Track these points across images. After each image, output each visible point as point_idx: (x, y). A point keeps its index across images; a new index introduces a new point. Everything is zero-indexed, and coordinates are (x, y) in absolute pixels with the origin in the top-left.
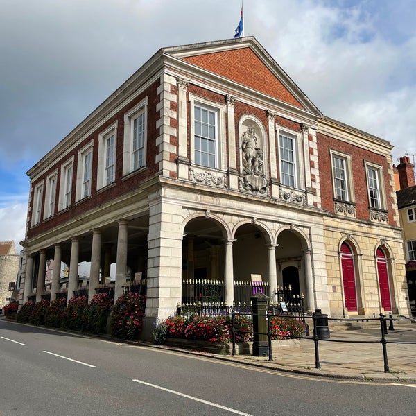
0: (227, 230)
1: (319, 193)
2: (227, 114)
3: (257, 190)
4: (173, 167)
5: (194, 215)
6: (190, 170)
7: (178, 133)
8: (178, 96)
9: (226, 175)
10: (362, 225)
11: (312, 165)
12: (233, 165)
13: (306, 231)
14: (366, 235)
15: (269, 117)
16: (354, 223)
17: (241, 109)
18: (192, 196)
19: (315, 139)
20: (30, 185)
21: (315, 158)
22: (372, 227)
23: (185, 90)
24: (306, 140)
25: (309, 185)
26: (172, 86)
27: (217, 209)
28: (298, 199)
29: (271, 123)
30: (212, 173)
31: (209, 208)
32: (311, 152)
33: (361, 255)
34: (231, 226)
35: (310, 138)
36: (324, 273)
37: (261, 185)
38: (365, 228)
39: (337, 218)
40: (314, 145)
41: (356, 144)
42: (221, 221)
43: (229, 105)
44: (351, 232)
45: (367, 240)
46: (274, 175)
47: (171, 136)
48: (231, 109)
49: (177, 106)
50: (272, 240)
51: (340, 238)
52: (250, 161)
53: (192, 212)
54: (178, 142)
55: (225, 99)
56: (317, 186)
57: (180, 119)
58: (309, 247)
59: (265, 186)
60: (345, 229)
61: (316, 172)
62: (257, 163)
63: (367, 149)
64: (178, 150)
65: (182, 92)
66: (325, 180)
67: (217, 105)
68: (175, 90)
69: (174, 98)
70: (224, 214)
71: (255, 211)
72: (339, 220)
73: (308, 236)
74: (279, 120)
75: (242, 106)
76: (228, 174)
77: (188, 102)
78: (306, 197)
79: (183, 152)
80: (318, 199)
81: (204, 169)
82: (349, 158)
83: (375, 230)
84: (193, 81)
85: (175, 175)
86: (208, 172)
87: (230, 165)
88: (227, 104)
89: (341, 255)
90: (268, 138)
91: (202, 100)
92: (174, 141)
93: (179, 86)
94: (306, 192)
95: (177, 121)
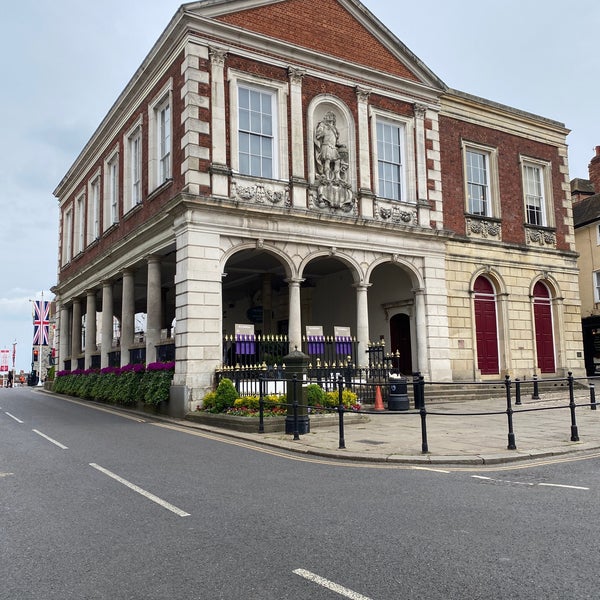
0: (292, 267)
1: (439, 206)
2: (289, 97)
3: (337, 208)
4: (205, 180)
5: (237, 246)
6: (230, 182)
7: (211, 129)
8: (210, 74)
9: (287, 188)
10: (511, 251)
11: (430, 165)
12: (299, 172)
13: (418, 263)
14: (517, 265)
15: (359, 97)
16: (499, 249)
17: (312, 87)
18: (236, 221)
19: (436, 126)
20: (59, 210)
21: (435, 155)
22: (529, 253)
23: (222, 65)
24: (420, 129)
25: (423, 196)
26: (201, 59)
27: (275, 237)
28: (405, 218)
29: (362, 107)
30: (266, 186)
31: (261, 237)
32: (429, 145)
33: (507, 295)
34: (297, 261)
35: (428, 125)
36: (445, 322)
37: (342, 199)
38: (516, 256)
39: (469, 242)
40: (434, 135)
41: (506, 131)
42: (281, 254)
43: (293, 83)
44: (492, 263)
45: (519, 273)
46: (366, 183)
47: (200, 134)
48: (297, 89)
49: (210, 89)
50: (362, 277)
51: (473, 271)
52: (327, 165)
53: (236, 243)
54: (211, 142)
55: (284, 75)
56: (437, 196)
57: (213, 108)
58: (422, 286)
59: (349, 201)
60: (481, 258)
61: (436, 176)
62: (337, 168)
63: (525, 136)
64: (211, 154)
65: (217, 69)
66: (452, 186)
67: (275, 84)
68: (205, 66)
69: (204, 77)
70: (286, 243)
71: (334, 239)
72: (474, 246)
73: (421, 271)
74: (375, 101)
75: (314, 82)
76: (291, 185)
77: (227, 84)
78: (417, 213)
79: (219, 156)
80: (438, 216)
81: (253, 180)
82: (495, 151)
83: (532, 258)
84: (234, 51)
85: (206, 191)
86: (258, 184)
87: (295, 173)
88: (289, 81)
89: (473, 296)
90: (357, 128)
91: (249, 78)
92: (206, 141)
93: (212, 59)
94: (418, 206)
95: (210, 111)
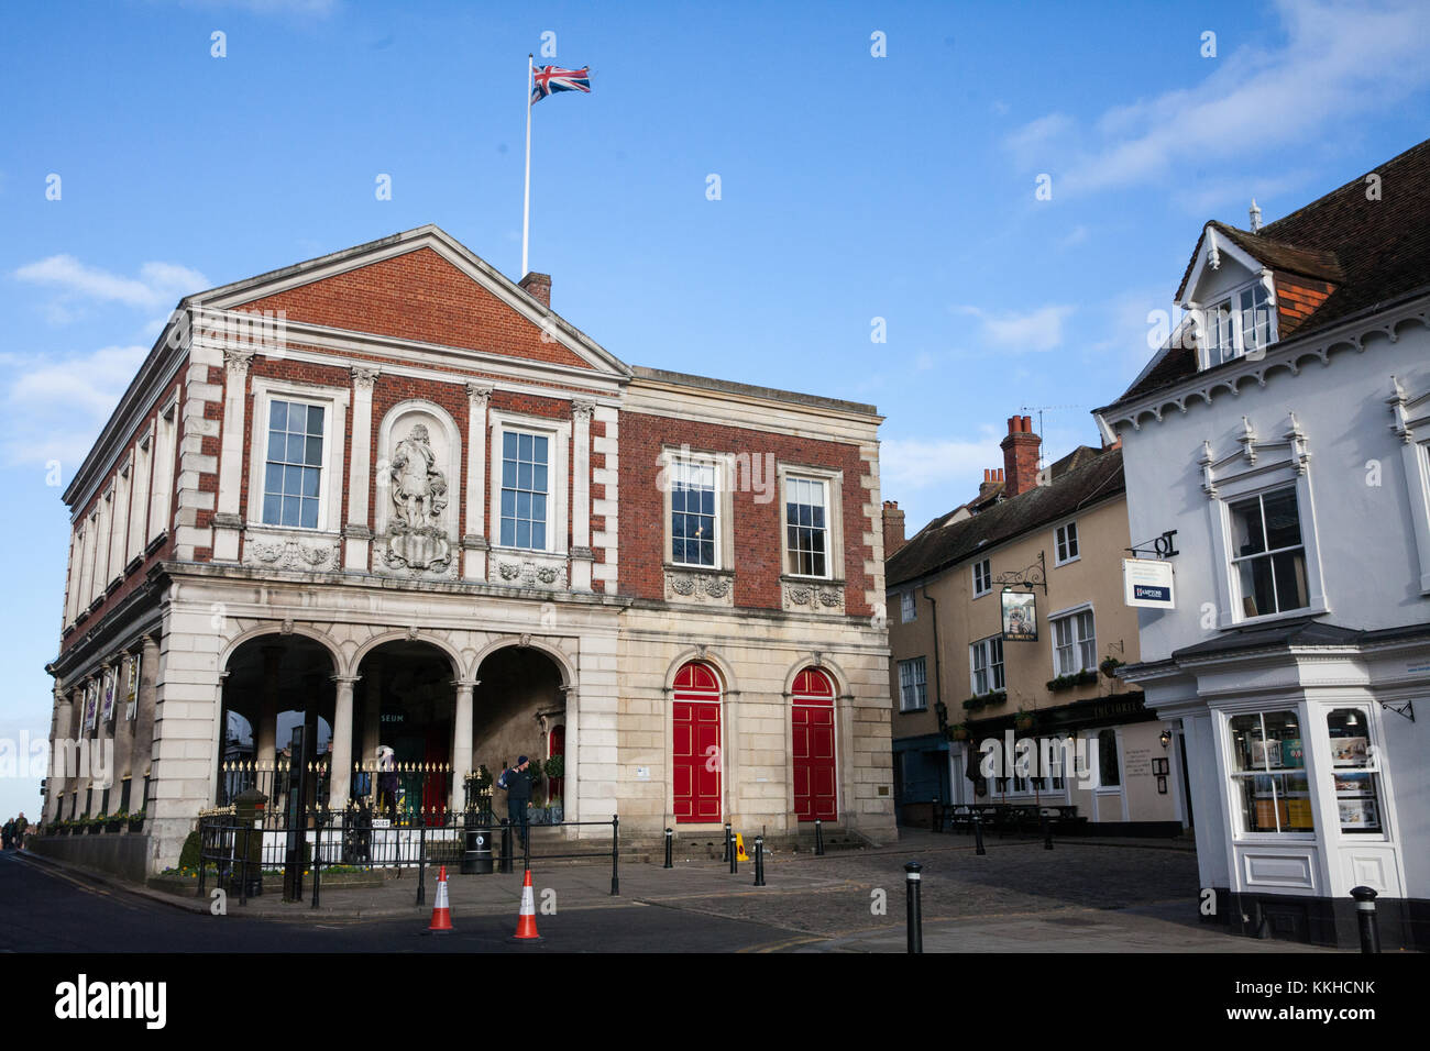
0: (340, 658)
1: (612, 557)
2: (349, 410)
3: (421, 568)
4: (203, 538)
5: (251, 630)
6: (242, 539)
7: (219, 466)
8: (225, 388)
9: (337, 543)
11: (597, 492)
12: (358, 516)
13: (569, 645)
14: (761, 644)
15: (471, 398)
16: (725, 619)
17: (391, 392)
18: (248, 594)
19: (612, 431)
21: (609, 477)
22: (786, 623)
23: (244, 374)
24: (582, 439)
25: (581, 540)
26: (211, 369)
27: (310, 616)
28: (547, 575)
29: (477, 412)
30: (302, 541)
31: (288, 616)
32: (597, 461)
33: (737, 693)
34: (349, 650)
35: (597, 430)
36: (613, 739)
37: (429, 555)
38: (760, 628)
39: (668, 610)
40: (609, 446)
41: (753, 427)
42: (322, 640)
43: (358, 388)
44: (710, 641)
45: (765, 656)
46: (475, 526)
47: (202, 474)
48: (364, 397)
49: (223, 408)
50: (463, 672)
51: (674, 655)
52: (412, 503)
53: (247, 624)
54: (218, 484)
55: (343, 378)
56: (609, 540)
57: (225, 435)
58: (573, 683)
59: (442, 556)
60: (690, 635)
61: (609, 508)
62: (426, 508)
63: (791, 433)
64: (216, 502)
65: (236, 379)
66: (641, 522)
67: (328, 392)
68: (217, 377)
69: (214, 393)
70: (332, 623)
71: (413, 616)
72: (679, 615)
73: (573, 659)
74: (499, 401)
75: (395, 384)
76: (344, 537)
77: (249, 400)
78: (569, 569)
79: (229, 503)
80: (609, 572)
81: (280, 534)
83: (792, 630)
85: (203, 554)
86: (290, 539)
87: (352, 519)
88: (351, 387)
89: (671, 695)
90: (465, 445)
91: (286, 387)
92: (209, 483)
93: (229, 365)
94: (570, 558)
95: (219, 441)
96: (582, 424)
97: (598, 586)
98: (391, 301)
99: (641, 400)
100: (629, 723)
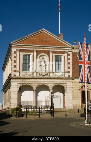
1: (71, 72)
2: (33, 55)
4: (15, 73)
6: (20, 73)
7: (16, 64)
8: (16, 54)
9: (32, 73)
11: (69, 63)
13: (65, 84)
15: (50, 52)
18: (21, 80)
19: (71, 55)
21: (70, 61)
23: (19, 52)
24: (66, 56)
25: (66, 70)
26: (14, 52)
27: (29, 82)
28: (62, 75)
29: (51, 54)
31: (26, 83)
32: (69, 59)
34: (35, 86)
35: (69, 55)
37: (45, 74)
40: (70, 57)
42: (31, 85)
46: (51, 70)
48: (35, 53)
49: (16, 57)
53: (21, 84)
56: (71, 70)
58: (66, 89)
59: (47, 74)
61: (71, 66)
64: (16, 69)
67: (30, 53)
70: (32, 83)
71: (43, 81)
73: (66, 86)
74: (54, 52)
75: (39, 51)
79: (18, 69)
80: (71, 74)
81: (25, 72)
84: (21, 49)
85: (15, 75)
88: (33, 52)
89: (80, 90)
91: (24, 53)
92: (15, 66)
93: (17, 51)
94: (65, 73)
95: (16, 61)
96: (66, 54)
97: (69, 76)
98: (38, 40)
99: (75, 50)
100: (74, 94)
